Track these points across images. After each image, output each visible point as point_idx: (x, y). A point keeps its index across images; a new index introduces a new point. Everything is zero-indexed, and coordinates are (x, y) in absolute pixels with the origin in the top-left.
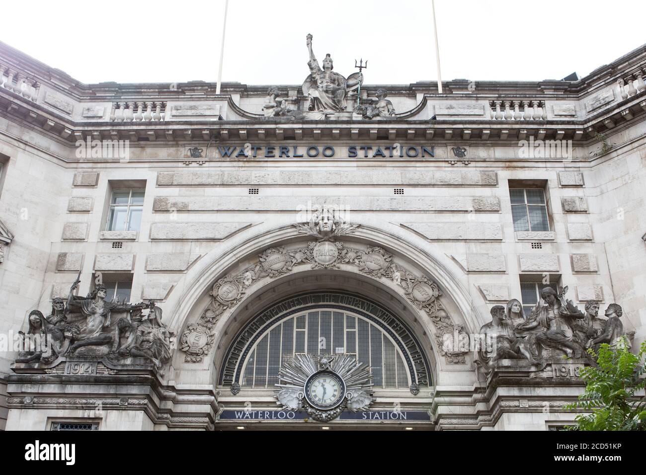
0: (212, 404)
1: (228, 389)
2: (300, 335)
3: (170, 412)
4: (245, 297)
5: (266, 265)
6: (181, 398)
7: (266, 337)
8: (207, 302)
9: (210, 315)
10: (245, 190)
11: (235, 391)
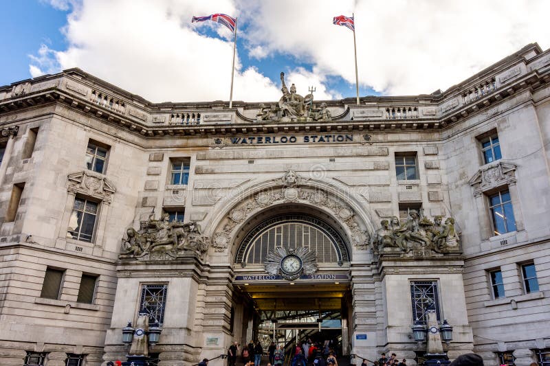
0: (230, 273)
1: (239, 265)
2: (279, 237)
3: (208, 278)
4: (247, 218)
5: (259, 201)
6: (213, 270)
7: (260, 238)
8: (226, 221)
9: (228, 228)
10: (246, 162)
11: (243, 266)
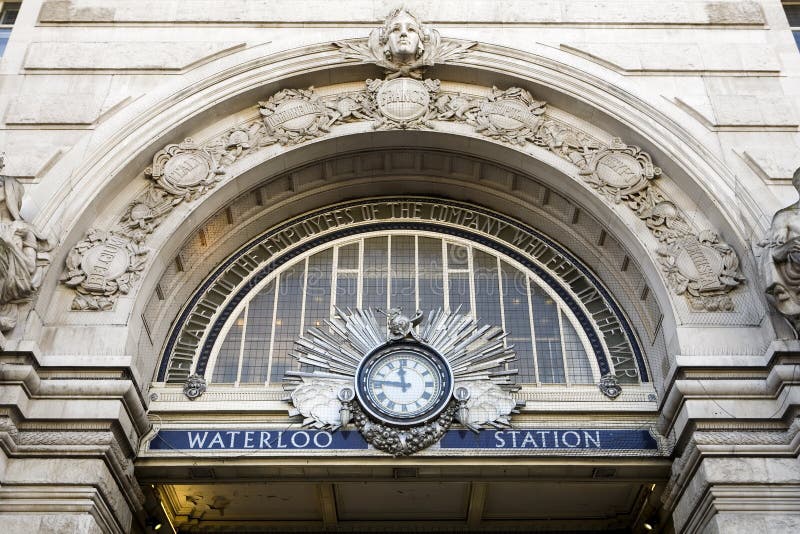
1: (178, 389)
2: (346, 282)
4: (224, 180)
9: (140, 213)
11: (193, 391)
